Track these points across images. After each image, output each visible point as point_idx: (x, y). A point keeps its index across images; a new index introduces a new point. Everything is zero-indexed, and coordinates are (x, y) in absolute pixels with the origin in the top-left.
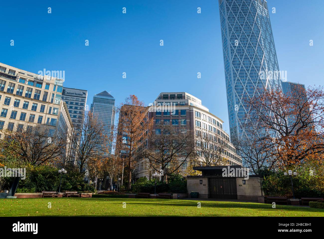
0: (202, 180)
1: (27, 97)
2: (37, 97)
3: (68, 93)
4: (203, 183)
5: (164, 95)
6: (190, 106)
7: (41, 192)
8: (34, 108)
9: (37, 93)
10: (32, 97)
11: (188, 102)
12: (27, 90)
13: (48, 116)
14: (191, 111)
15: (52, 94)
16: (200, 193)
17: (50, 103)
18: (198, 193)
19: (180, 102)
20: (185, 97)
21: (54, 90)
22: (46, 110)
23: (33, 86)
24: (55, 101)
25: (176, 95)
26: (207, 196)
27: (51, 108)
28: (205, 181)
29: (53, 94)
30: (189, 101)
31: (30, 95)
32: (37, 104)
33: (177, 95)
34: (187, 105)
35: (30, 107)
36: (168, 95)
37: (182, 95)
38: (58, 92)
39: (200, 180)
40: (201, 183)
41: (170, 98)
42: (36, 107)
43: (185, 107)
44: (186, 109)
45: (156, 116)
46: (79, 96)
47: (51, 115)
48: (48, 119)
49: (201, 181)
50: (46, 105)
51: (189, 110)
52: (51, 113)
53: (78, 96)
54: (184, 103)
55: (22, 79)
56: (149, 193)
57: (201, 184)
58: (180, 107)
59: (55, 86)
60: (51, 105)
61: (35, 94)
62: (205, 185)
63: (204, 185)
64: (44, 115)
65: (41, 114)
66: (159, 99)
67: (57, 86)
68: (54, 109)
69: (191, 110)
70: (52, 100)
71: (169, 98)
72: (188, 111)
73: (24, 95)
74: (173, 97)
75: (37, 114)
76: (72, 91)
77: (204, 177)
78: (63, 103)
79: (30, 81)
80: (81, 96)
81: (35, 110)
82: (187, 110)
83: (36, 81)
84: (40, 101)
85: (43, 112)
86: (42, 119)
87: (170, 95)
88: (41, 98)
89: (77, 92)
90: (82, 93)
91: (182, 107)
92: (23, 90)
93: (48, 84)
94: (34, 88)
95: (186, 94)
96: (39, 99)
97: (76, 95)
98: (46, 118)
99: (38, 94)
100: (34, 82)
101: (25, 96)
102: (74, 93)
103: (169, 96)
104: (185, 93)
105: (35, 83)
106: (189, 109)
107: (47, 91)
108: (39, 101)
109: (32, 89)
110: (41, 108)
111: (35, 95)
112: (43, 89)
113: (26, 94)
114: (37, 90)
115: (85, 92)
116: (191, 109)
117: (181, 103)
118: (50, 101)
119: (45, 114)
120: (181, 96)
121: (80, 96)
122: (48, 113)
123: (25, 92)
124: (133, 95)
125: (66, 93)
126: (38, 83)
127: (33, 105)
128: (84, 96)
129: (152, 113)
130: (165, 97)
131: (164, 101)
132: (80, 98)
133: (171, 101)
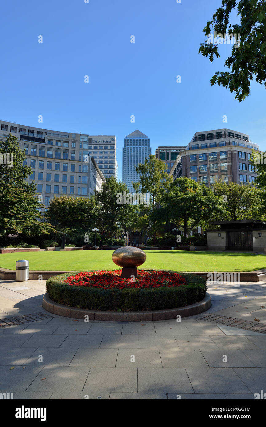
0: (220, 234)
1: (57, 157)
3: (95, 141)
4: (221, 237)
5: (199, 135)
6: (232, 146)
8: (65, 168)
10: (62, 157)
12: (56, 151)
13: (79, 174)
14: (233, 152)
15: (79, 152)
17: (78, 161)
19: (219, 142)
20: (226, 134)
21: (81, 147)
22: (76, 168)
24: (83, 159)
25: (214, 133)
26: (225, 248)
27: (80, 166)
28: (224, 234)
30: (230, 140)
31: (59, 155)
32: (67, 164)
33: (216, 133)
34: (228, 144)
35: (61, 168)
36: (204, 135)
37: (222, 132)
39: (219, 234)
41: (208, 138)
42: (67, 167)
43: (224, 148)
45: (191, 163)
46: (107, 143)
47: (81, 173)
48: (79, 177)
49: (220, 235)
50: (75, 163)
51: (229, 151)
53: (106, 143)
54: (224, 143)
56: (170, 246)
58: (219, 148)
59: (81, 142)
60: (80, 163)
61: (64, 153)
62: (223, 238)
63: (222, 238)
65: (73, 174)
66: (194, 141)
68: (83, 166)
69: (232, 151)
70: (80, 157)
71: (206, 138)
73: (54, 156)
74: (210, 136)
75: (69, 174)
76: (99, 139)
77: (223, 231)
79: (57, 141)
80: (110, 143)
81: (67, 170)
82: (228, 151)
84: (69, 161)
85: (74, 171)
86: (73, 178)
87: (207, 134)
90: (110, 140)
91: (221, 148)
92: (52, 151)
93: (74, 142)
94: (62, 148)
95: (227, 130)
96: (68, 159)
97: (104, 143)
98: (77, 176)
99: (66, 153)
100: (60, 141)
102: (101, 141)
107: (74, 149)
110: (72, 168)
111: (64, 155)
112: (70, 148)
113: (56, 155)
114: (65, 149)
115: (113, 138)
117: (221, 143)
119: (76, 173)
120: (220, 135)
121: (108, 143)
122: (78, 171)
125: (93, 141)
126: (65, 142)
127: (64, 165)
128: (112, 142)
129: (186, 159)
130: (200, 137)
131: (200, 143)
132: (109, 146)
133: (208, 142)
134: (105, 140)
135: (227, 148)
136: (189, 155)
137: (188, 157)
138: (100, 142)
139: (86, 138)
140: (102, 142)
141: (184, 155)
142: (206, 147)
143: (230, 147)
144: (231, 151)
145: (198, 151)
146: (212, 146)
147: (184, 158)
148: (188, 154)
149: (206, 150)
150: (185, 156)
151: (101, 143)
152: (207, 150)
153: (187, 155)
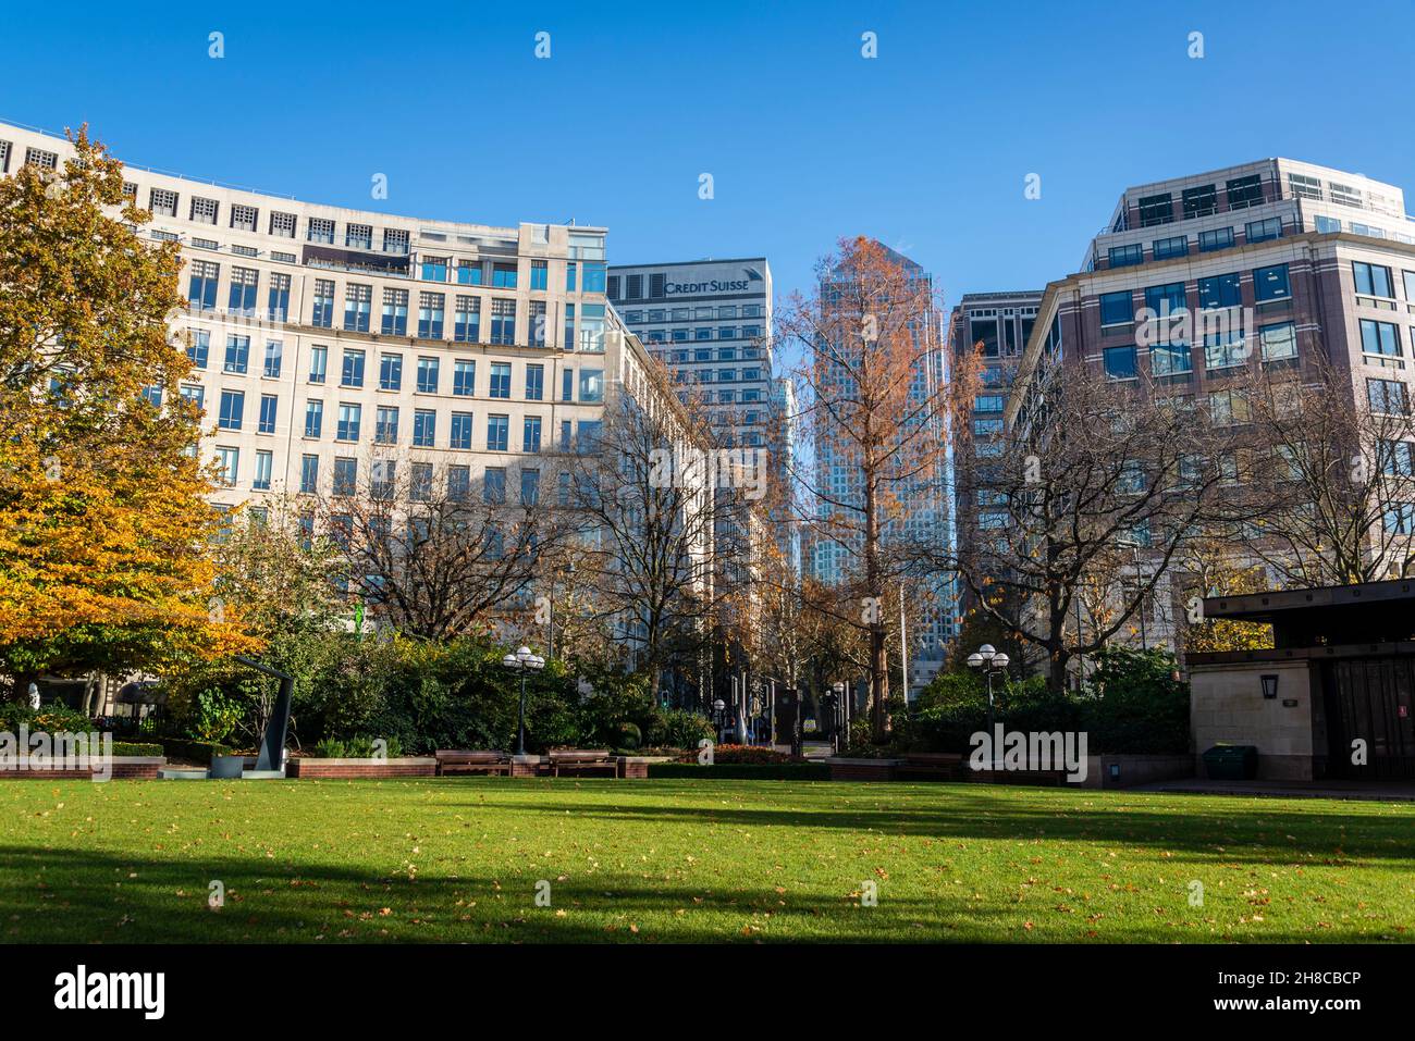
0: (1275, 678)
1: (463, 338)
2: (503, 333)
4: (1283, 694)
5: (1143, 201)
6: (1314, 237)
7: (432, 753)
8: (500, 386)
9: (501, 314)
10: (485, 336)
11: (1300, 213)
12: (457, 311)
13: (563, 412)
14: (1324, 268)
15: (562, 309)
16: (1263, 750)
17: (560, 350)
18: (1253, 750)
19: (1249, 225)
20: (1279, 185)
21: (571, 286)
22: (552, 385)
23: (481, 283)
24: (580, 341)
25: (1221, 187)
26: (1308, 766)
27: (568, 372)
28: (1295, 680)
29: (570, 306)
30: (1304, 211)
31: (475, 329)
32: (509, 365)
33: (1228, 183)
34: (1295, 231)
35: (482, 385)
36: (1168, 196)
37: (1258, 176)
38: (587, 294)
39: (1265, 678)
40: (1271, 692)
41: (1186, 209)
42: (507, 380)
43: (1277, 249)
44: (1291, 259)
45: (1105, 333)
46: (730, 292)
47: (574, 404)
48: (566, 424)
49: (1271, 683)
50: (547, 362)
51: (1305, 261)
52: (575, 398)
53: (724, 293)
54: (1272, 227)
55: (432, 263)
57: (1271, 701)
58: (1248, 255)
59: (572, 264)
60: (568, 360)
61: (494, 318)
62: (1295, 703)
63: (1285, 704)
64: (542, 410)
65: (535, 409)
66: (1120, 230)
67: (579, 266)
68: (585, 375)
69: (1319, 262)
70: (569, 334)
71: (1178, 213)
72: (1300, 269)
73: (449, 333)
74: (1200, 200)
75: (517, 412)
76: (693, 276)
77: (1289, 658)
78: (623, 341)
79: (465, 264)
80: (741, 292)
81: (506, 394)
82: (1296, 263)
83: (488, 260)
84: (520, 351)
85: (539, 396)
86: (538, 428)
87: (1184, 192)
88: (521, 337)
89: (722, 275)
90: (743, 277)
91: (1258, 253)
92: (442, 309)
93: (540, 264)
94: (486, 295)
95: (1287, 167)
96: (513, 342)
97: (717, 293)
98: (554, 419)
99: (506, 319)
100: (479, 264)
101: (456, 338)
102: (705, 284)
103: (1177, 198)
104: (1276, 161)
105: (488, 268)
106: (1308, 256)
107: (538, 295)
108: (512, 351)
109: (478, 300)
110: (529, 382)
111: (496, 326)
112: (522, 291)
113: (460, 328)
114: (497, 299)
115: (754, 267)
116: (1322, 257)
117: (1257, 230)
118: (561, 343)
119: (550, 407)
120: (1251, 189)
121: (735, 292)
122: (559, 397)
123: (451, 318)
124: (855, 238)
125: (670, 288)
126: (499, 266)
127: (492, 371)
128: (753, 287)
129: (1079, 318)
130: (1153, 209)
131: (1146, 238)
132: (738, 303)
133: (1190, 229)
134: (721, 279)
135: (1290, 247)
136: (1092, 297)
137: (1088, 305)
138: (698, 288)
139: (594, 243)
140: (709, 287)
141: (1071, 299)
142: (1182, 253)
143: (1305, 244)
144: (1313, 264)
145: (1140, 274)
146: (1208, 248)
147: (1071, 310)
148: (1089, 293)
149: (1181, 267)
150: (1074, 303)
151: (702, 294)
152: (1186, 266)
153: (1084, 299)
